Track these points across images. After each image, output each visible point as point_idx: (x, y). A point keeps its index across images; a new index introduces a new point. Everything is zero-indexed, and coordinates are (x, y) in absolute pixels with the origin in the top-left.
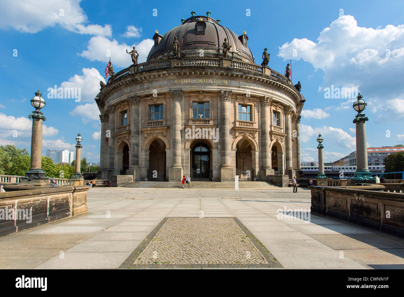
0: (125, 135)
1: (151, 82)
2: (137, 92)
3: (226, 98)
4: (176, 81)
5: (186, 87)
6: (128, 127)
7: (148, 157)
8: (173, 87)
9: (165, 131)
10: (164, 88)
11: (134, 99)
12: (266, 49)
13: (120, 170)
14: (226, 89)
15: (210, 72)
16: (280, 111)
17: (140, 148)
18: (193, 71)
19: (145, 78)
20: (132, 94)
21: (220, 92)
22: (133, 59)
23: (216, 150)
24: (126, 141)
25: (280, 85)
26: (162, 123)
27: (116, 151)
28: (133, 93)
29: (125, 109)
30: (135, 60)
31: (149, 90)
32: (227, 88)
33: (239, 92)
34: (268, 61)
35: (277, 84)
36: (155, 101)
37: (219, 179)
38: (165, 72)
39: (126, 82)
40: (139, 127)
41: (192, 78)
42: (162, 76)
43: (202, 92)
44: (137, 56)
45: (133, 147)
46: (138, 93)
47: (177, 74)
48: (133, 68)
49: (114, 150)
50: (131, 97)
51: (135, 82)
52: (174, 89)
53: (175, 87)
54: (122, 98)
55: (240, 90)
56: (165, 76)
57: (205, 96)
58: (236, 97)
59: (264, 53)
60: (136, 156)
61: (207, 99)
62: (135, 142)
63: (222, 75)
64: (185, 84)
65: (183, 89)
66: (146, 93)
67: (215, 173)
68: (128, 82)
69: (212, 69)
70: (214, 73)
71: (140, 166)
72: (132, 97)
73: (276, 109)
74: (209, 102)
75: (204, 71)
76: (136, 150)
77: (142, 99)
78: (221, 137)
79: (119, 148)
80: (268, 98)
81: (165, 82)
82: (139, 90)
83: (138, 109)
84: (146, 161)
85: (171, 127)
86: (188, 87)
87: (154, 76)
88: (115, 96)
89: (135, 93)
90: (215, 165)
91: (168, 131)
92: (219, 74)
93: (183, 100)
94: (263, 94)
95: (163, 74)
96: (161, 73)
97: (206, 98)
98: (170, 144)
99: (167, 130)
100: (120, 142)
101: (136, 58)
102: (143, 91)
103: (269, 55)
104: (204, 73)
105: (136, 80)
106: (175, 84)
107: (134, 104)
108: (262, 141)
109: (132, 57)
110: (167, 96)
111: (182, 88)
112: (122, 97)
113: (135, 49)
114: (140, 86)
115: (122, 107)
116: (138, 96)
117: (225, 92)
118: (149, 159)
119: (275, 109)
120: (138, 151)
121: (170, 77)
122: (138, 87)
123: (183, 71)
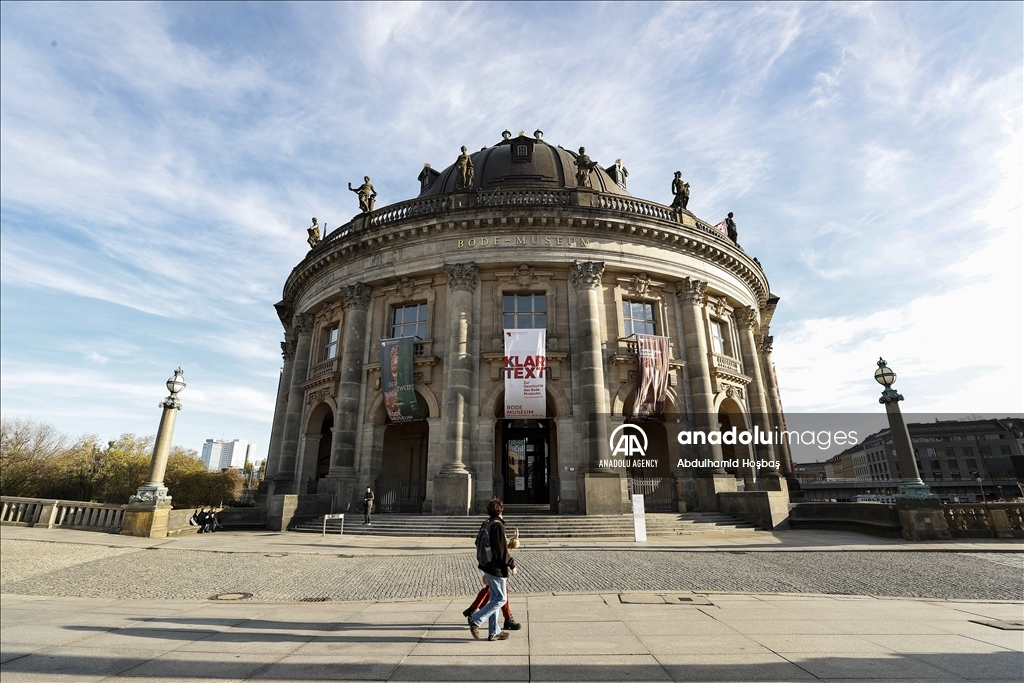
0: (327, 386)
1: (400, 248)
2: (365, 275)
3: (589, 281)
4: (460, 244)
5: (486, 255)
6: (335, 363)
7: (380, 443)
8: (452, 258)
9: (429, 369)
10: (429, 262)
11: (355, 292)
12: (678, 174)
13: (308, 480)
14: (589, 259)
15: (548, 219)
16: (725, 318)
17: (361, 418)
18: (505, 216)
19: (385, 238)
20: (352, 281)
21: (573, 265)
22: (361, 202)
23: (569, 421)
24: (328, 401)
25: (722, 253)
26: (422, 348)
27: (304, 427)
28: (355, 278)
29: (334, 320)
30: (366, 203)
31: (392, 269)
32: (592, 256)
33: (623, 265)
34: (687, 198)
35: (715, 250)
36: (407, 295)
37: (578, 508)
38: (434, 222)
39: (339, 252)
40: (362, 361)
41: (502, 234)
42: (425, 230)
43: (526, 267)
44: (373, 196)
45: (343, 415)
46: (367, 278)
47: (464, 224)
48: (360, 221)
49: (299, 426)
50: (350, 286)
51: (361, 250)
52: (454, 260)
53: (458, 257)
54: (328, 293)
55: (624, 262)
56: (433, 233)
57: (535, 277)
58: (615, 279)
59: (674, 182)
60: (349, 439)
61: (540, 286)
62: (349, 402)
63: (577, 223)
64: (482, 250)
65: (477, 262)
66: (387, 276)
67: (566, 487)
68: (344, 252)
69: (552, 210)
70: (557, 221)
71: (357, 468)
72: (351, 288)
73: (717, 312)
74: (543, 293)
75: (531, 216)
76: (349, 422)
77: (377, 293)
78: (580, 382)
79: (310, 420)
80: (695, 283)
81: (434, 247)
82: (370, 269)
83: (365, 316)
84: (373, 452)
85: (445, 359)
86: (491, 255)
87: (408, 232)
88: (313, 290)
89: (359, 277)
90: (567, 465)
91: (437, 369)
92: (571, 221)
93: (479, 288)
94: (683, 274)
95: (430, 227)
96: (425, 224)
97: (536, 283)
98: (439, 404)
99: (434, 366)
100: (315, 403)
101: (370, 200)
102: (378, 271)
103: (687, 185)
104: (531, 220)
105: (365, 244)
106: (459, 250)
107: (356, 304)
108: (691, 393)
109: (360, 198)
110: (439, 281)
111: (475, 258)
112: (329, 289)
113: (370, 183)
114: (373, 261)
115: (328, 315)
116: (366, 285)
117: (586, 265)
118: (381, 450)
119: (713, 313)
120: (354, 426)
121: (447, 235)
122: (368, 262)
123: (479, 217)
